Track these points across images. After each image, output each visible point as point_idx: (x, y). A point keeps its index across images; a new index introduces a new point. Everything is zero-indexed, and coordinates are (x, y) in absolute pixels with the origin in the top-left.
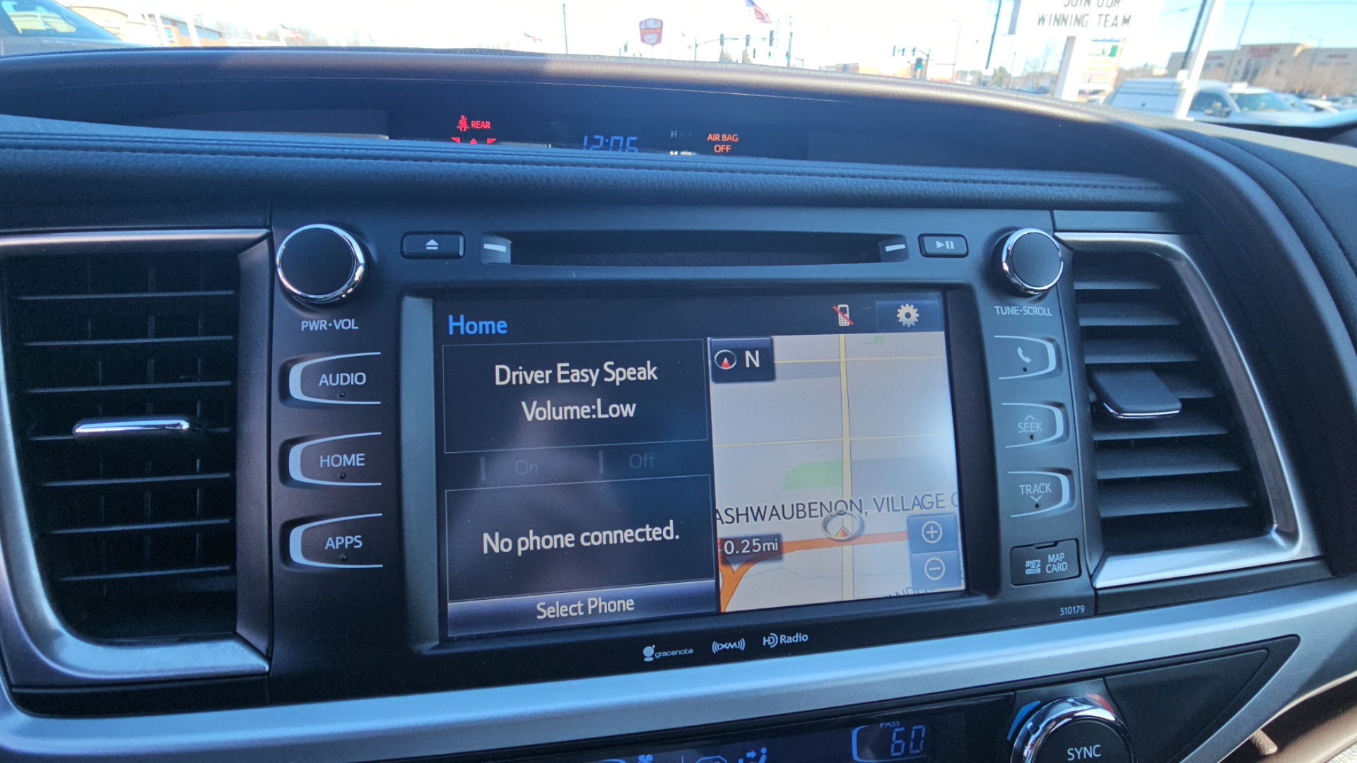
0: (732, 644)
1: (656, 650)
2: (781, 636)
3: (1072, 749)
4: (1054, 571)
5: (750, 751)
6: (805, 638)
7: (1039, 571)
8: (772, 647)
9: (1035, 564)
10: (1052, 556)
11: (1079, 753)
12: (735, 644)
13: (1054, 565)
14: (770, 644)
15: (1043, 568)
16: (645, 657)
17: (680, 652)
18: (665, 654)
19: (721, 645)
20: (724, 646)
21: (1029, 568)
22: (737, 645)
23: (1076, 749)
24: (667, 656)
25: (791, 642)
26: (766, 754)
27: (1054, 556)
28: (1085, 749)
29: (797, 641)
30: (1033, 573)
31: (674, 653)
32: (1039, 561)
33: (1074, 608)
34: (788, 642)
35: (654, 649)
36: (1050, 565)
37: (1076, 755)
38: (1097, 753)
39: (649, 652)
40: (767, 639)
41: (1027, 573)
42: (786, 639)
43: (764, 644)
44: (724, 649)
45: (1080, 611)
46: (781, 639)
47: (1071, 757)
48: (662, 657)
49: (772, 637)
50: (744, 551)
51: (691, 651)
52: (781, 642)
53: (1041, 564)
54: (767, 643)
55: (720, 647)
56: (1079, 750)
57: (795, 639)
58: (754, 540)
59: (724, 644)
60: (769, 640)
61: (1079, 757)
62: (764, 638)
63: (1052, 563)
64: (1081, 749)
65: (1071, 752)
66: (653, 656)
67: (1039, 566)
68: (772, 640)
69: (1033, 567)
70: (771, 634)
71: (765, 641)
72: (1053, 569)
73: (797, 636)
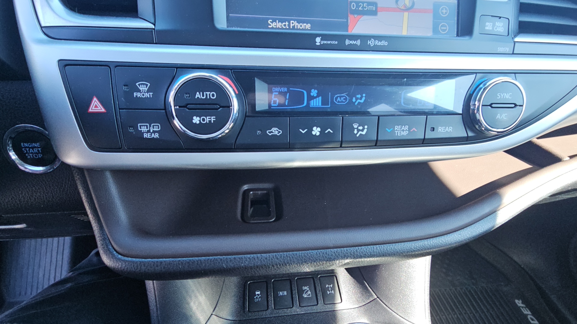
0: (355, 41)
1: (321, 40)
2: (376, 41)
3: (499, 94)
4: (498, 30)
5: (358, 95)
6: (386, 43)
7: (491, 28)
8: (371, 46)
9: (490, 25)
10: (497, 23)
11: (502, 96)
12: (356, 41)
13: (498, 27)
14: (371, 44)
15: (493, 27)
16: (316, 42)
17: (332, 43)
18: (325, 42)
19: (350, 41)
20: (351, 42)
21: (487, 26)
22: (357, 43)
23: (501, 94)
24: (326, 43)
25: (380, 44)
26: (365, 97)
27: (498, 23)
28: (505, 94)
29: (383, 44)
30: (488, 29)
31: (329, 42)
32: (492, 24)
33: (504, 48)
34: (379, 45)
35: (321, 39)
36: (496, 27)
37: (501, 96)
38: (510, 97)
39: (318, 40)
40: (370, 41)
41: (486, 28)
42: (378, 43)
43: (368, 44)
44: (351, 44)
45: (506, 50)
46: (376, 43)
47: (499, 97)
48: (324, 44)
49: (372, 41)
50: (360, 9)
51: (336, 43)
52: (376, 44)
53: (492, 25)
54: (369, 43)
55: (349, 42)
56: (502, 94)
57: (382, 43)
58: (365, 4)
59: (351, 41)
60: (370, 42)
61: (502, 98)
62: (369, 41)
63: (497, 26)
64: (504, 94)
65: (499, 95)
66: (320, 43)
67: (491, 26)
68: (372, 42)
69: (489, 26)
70: (372, 39)
71: (369, 42)
72: (497, 29)
73: (383, 42)
